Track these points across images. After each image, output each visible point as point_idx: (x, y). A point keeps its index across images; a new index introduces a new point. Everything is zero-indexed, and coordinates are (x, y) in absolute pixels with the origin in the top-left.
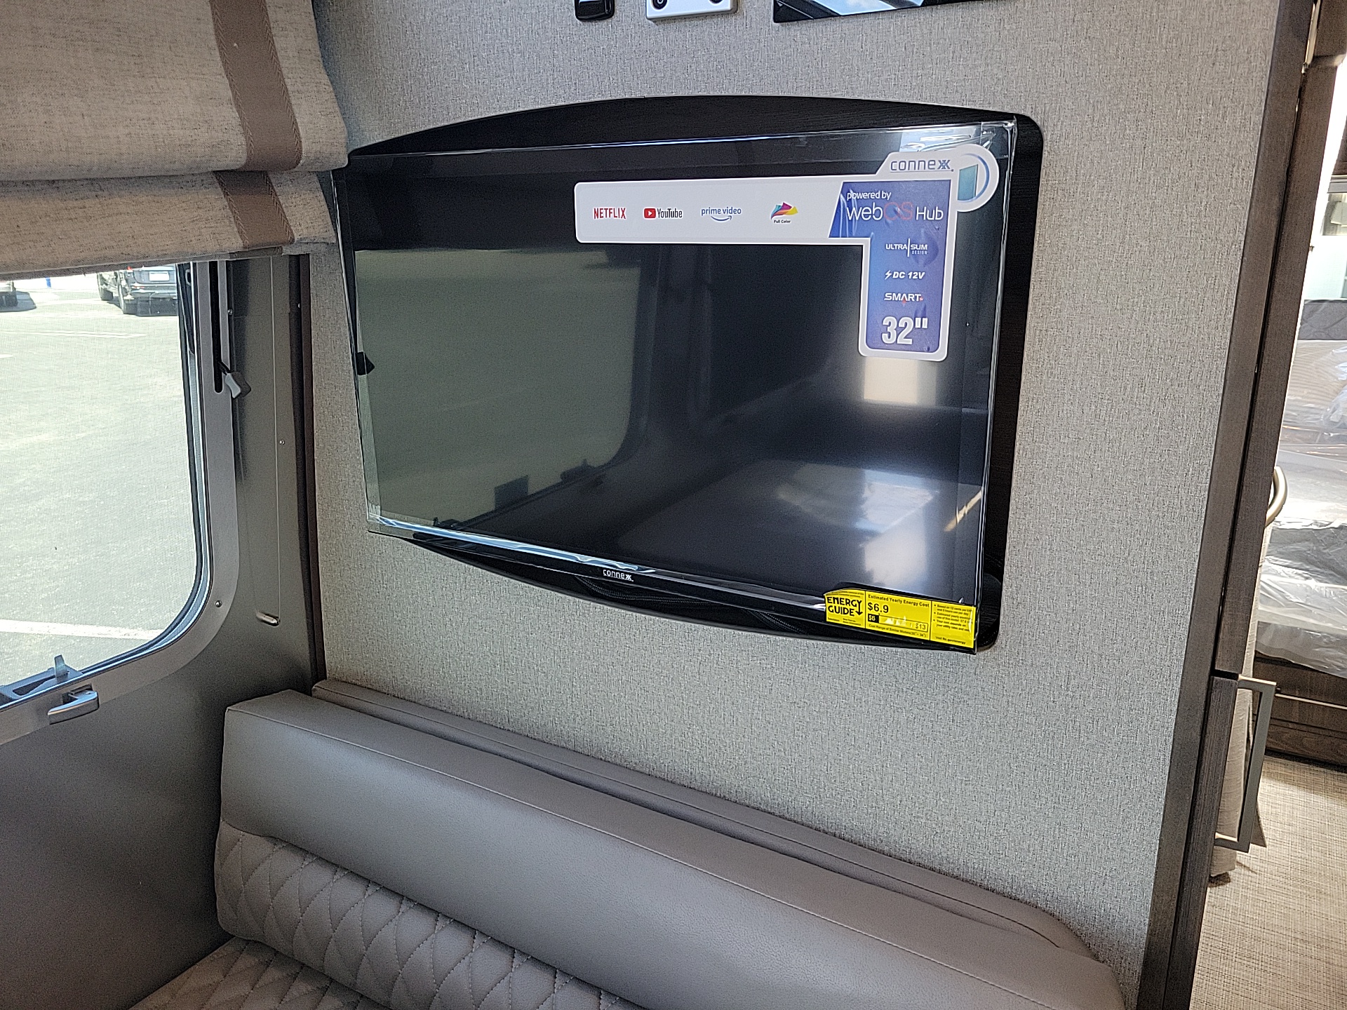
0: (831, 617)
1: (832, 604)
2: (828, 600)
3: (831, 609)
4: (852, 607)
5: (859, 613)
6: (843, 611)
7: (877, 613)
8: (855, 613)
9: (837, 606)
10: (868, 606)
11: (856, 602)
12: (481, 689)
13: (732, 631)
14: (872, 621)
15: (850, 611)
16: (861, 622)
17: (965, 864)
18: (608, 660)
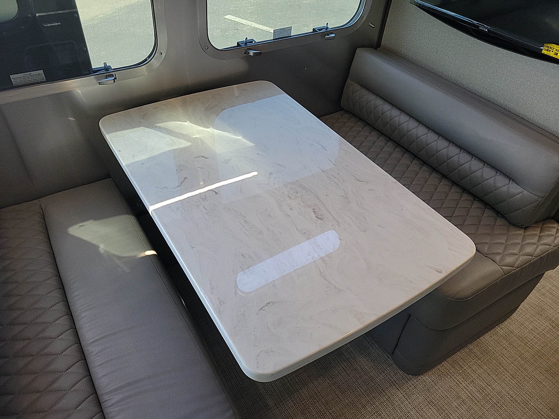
0: (544, 52)
1: (546, 48)
2: (545, 46)
3: (545, 49)
4: (551, 49)
5: (552, 52)
6: (548, 50)
7: (557, 52)
8: (551, 52)
9: (547, 48)
10: (556, 50)
11: (553, 48)
12: (427, 58)
13: (511, 52)
14: (555, 55)
15: (550, 51)
16: (552, 54)
17: (552, 129)
18: (470, 55)
